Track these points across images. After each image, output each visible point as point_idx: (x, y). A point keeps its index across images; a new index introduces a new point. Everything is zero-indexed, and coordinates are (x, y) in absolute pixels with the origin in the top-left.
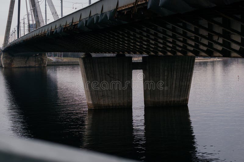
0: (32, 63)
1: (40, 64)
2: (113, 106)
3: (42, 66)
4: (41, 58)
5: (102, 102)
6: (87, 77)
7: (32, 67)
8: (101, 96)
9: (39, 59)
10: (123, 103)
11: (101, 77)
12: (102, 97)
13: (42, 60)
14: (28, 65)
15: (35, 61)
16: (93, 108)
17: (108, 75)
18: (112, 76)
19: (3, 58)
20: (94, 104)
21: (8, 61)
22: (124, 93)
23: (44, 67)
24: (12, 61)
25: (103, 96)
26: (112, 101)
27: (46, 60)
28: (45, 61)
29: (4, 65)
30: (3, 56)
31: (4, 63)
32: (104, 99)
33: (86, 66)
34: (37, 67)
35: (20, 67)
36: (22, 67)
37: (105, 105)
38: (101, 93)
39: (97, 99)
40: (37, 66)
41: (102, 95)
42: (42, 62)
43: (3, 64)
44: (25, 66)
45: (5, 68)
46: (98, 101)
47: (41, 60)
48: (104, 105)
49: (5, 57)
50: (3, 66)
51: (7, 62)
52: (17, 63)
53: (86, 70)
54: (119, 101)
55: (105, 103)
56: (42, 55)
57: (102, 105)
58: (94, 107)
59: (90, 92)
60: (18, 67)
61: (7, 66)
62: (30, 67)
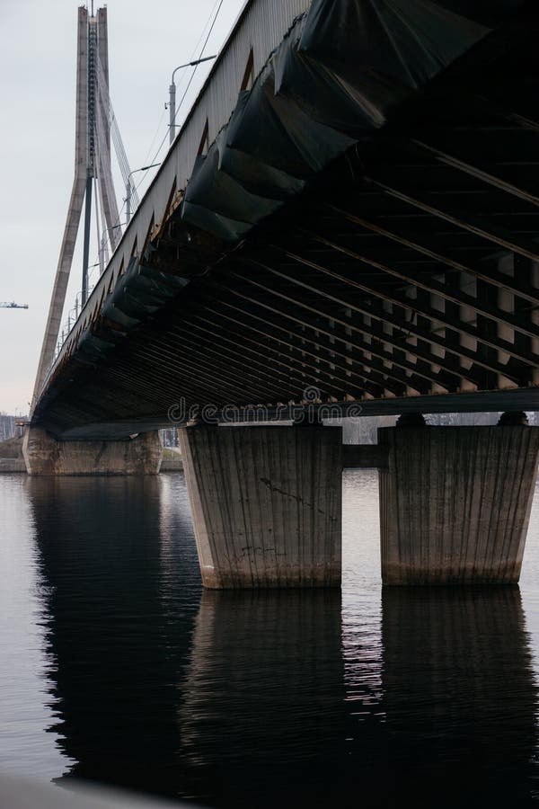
0: (117, 463)
1: (141, 467)
2: (279, 579)
3: (147, 471)
4: (143, 448)
5: (245, 568)
6: (199, 485)
7: (116, 475)
8: (243, 549)
9: (138, 449)
10: (312, 572)
11: (244, 487)
12: (246, 551)
13: (147, 453)
14: (102, 469)
15: (126, 455)
16: (217, 587)
17: (267, 482)
18: (279, 485)
19: (29, 445)
20: (220, 572)
21: (44, 454)
22: (316, 541)
23: (153, 475)
24: (55, 456)
25: (248, 548)
26: (277, 566)
27: (159, 454)
28: (154, 456)
29: (31, 467)
30: (29, 440)
31: (31, 461)
32: (252, 557)
33: (197, 453)
34: (130, 475)
35: (81, 475)
36: (87, 475)
37: (255, 578)
38: (243, 538)
39: (231, 557)
40: (129, 471)
41: (246, 546)
42: (144, 461)
43: (28, 464)
44: (94, 470)
45: (35, 475)
46: (233, 564)
47: (143, 454)
48: (252, 575)
49: (37, 443)
50: (29, 470)
51: (42, 457)
52: (73, 463)
53: (197, 464)
54: (299, 565)
55: (254, 572)
56: (145, 439)
57: (244, 576)
58: (222, 583)
59: (208, 533)
60: (74, 475)
61: (40, 469)
62: (109, 474)
